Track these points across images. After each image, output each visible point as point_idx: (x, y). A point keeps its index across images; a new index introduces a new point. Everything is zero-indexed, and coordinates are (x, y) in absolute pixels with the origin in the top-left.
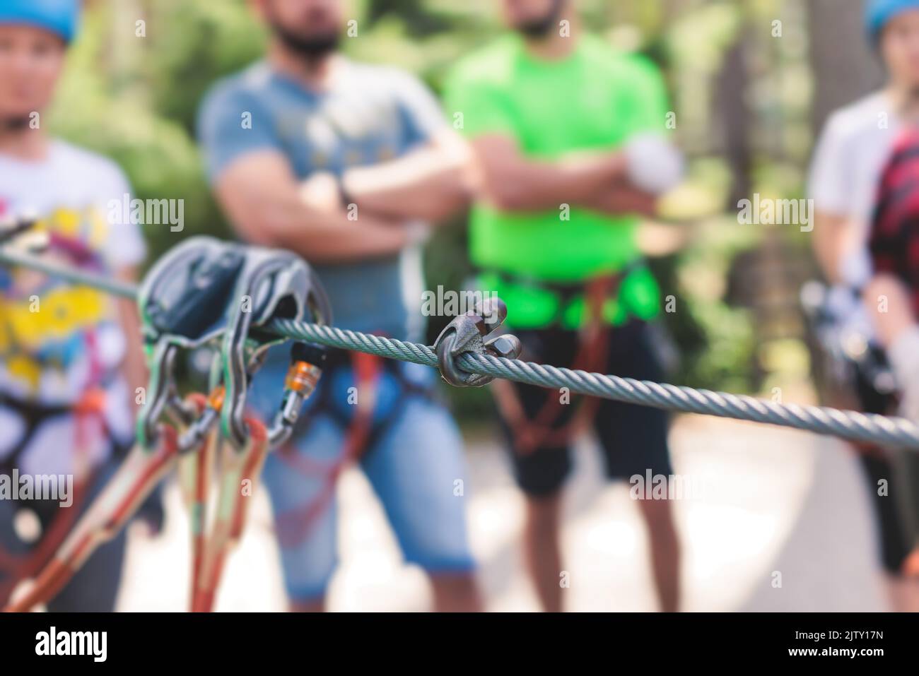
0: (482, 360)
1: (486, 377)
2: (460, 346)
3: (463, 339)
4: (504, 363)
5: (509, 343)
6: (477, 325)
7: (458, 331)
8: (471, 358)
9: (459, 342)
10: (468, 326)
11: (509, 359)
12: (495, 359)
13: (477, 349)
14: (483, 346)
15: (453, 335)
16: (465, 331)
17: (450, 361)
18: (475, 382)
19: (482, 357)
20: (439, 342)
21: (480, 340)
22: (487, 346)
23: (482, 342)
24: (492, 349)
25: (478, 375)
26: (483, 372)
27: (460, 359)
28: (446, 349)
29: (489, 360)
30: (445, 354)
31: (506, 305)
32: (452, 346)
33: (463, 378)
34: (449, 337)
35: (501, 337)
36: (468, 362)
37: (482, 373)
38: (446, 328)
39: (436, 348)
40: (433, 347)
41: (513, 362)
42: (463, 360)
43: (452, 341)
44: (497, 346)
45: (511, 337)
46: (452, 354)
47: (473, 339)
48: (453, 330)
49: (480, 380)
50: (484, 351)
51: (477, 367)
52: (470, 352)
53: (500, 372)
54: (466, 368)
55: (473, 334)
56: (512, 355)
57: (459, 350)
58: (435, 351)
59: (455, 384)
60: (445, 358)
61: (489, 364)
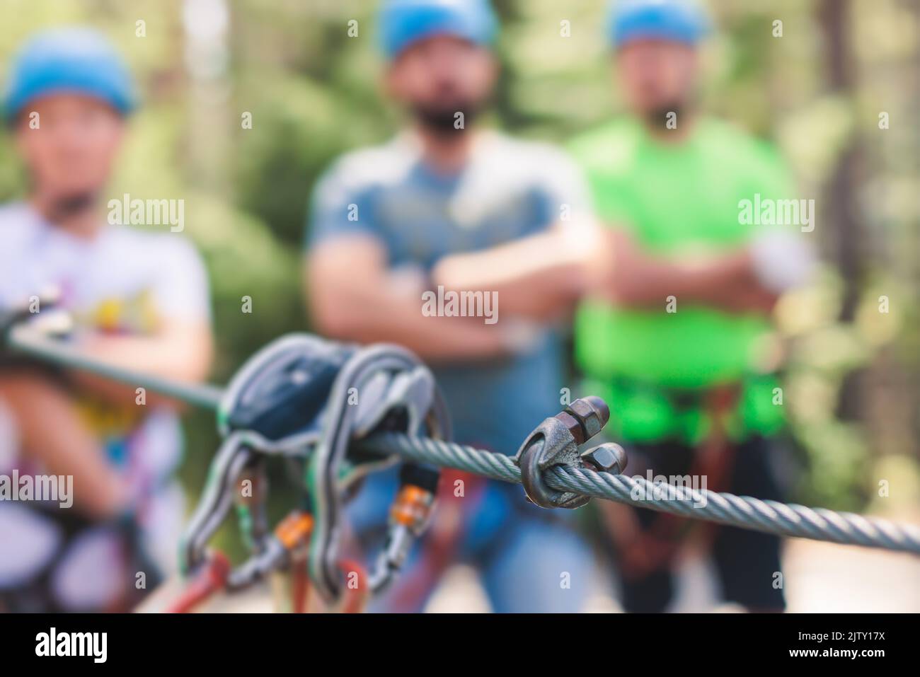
0: (577, 474)
1: (581, 497)
2: (550, 457)
3: (553, 448)
4: (606, 480)
5: (612, 454)
6: (572, 430)
7: (547, 438)
8: (563, 473)
9: (548, 452)
10: (559, 432)
11: (613, 474)
12: (594, 474)
13: (572, 461)
14: (578, 457)
15: (541, 443)
16: (555, 438)
17: (537, 475)
18: (568, 503)
19: (577, 472)
20: (523, 452)
21: (575, 450)
22: (584, 458)
23: (577, 452)
24: (590, 461)
25: (572, 495)
26: (579, 490)
27: (549, 474)
28: (532, 459)
29: (587, 475)
30: (530, 467)
31: (608, 405)
32: (540, 456)
33: (553, 498)
34: (536, 445)
35: (601, 446)
36: (560, 478)
37: (577, 492)
38: (532, 434)
39: (519, 458)
40: (516, 458)
41: (618, 478)
42: (553, 474)
43: (540, 450)
44: (597, 457)
45: (615, 447)
46: (539, 467)
47: (566, 448)
48: (540, 436)
49: (574, 501)
50: (580, 464)
51: (570, 484)
52: (563, 465)
53: (600, 491)
54: (557, 484)
55: (566, 442)
56: (616, 469)
57: (548, 462)
58: (517, 463)
59: (542, 505)
60: (530, 473)
61: (586, 480)
